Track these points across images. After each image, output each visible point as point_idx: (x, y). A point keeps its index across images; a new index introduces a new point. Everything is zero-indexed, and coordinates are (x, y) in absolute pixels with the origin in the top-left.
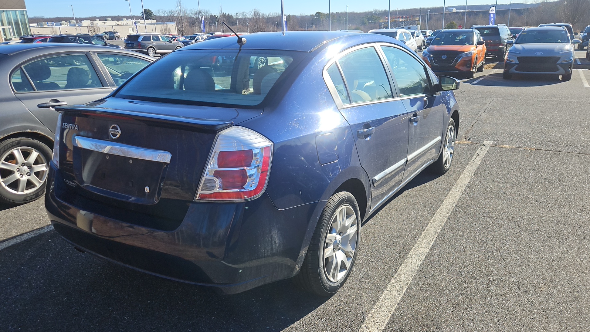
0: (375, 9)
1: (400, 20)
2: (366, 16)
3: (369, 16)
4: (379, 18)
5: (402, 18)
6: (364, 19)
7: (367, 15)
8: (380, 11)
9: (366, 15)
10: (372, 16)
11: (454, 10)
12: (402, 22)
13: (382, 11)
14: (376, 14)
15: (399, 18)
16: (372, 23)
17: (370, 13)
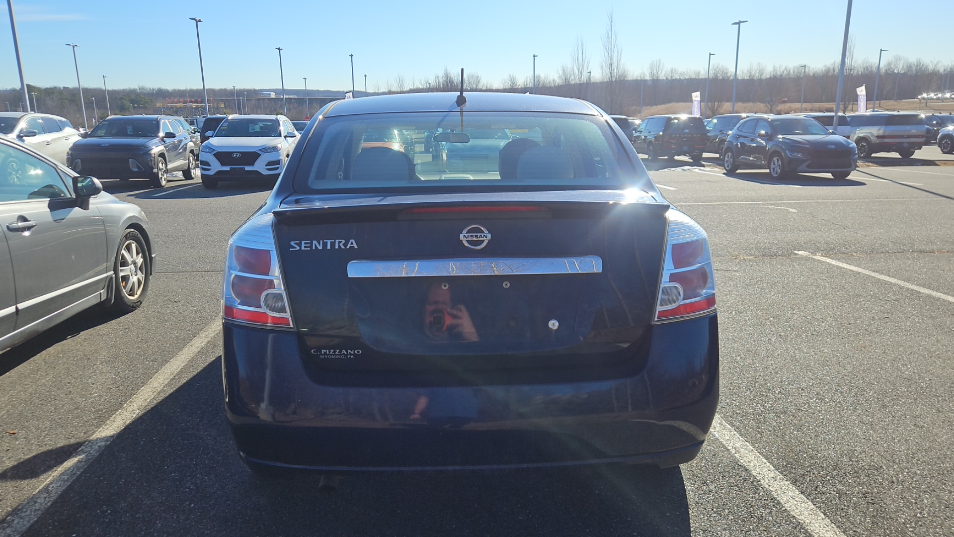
0: (141, 86)
1: (194, 105)
2: (125, 96)
3: (133, 97)
4: (152, 100)
5: (196, 102)
6: (124, 100)
7: (128, 95)
8: (150, 89)
9: (126, 94)
10: (138, 97)
11: (273, 95)
12: (197, 108)
13: (153, 89)
14: (145, 94)
15: (191, 102)
16: (139, 108)
17: (133, 92)
